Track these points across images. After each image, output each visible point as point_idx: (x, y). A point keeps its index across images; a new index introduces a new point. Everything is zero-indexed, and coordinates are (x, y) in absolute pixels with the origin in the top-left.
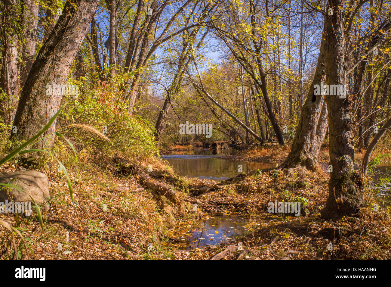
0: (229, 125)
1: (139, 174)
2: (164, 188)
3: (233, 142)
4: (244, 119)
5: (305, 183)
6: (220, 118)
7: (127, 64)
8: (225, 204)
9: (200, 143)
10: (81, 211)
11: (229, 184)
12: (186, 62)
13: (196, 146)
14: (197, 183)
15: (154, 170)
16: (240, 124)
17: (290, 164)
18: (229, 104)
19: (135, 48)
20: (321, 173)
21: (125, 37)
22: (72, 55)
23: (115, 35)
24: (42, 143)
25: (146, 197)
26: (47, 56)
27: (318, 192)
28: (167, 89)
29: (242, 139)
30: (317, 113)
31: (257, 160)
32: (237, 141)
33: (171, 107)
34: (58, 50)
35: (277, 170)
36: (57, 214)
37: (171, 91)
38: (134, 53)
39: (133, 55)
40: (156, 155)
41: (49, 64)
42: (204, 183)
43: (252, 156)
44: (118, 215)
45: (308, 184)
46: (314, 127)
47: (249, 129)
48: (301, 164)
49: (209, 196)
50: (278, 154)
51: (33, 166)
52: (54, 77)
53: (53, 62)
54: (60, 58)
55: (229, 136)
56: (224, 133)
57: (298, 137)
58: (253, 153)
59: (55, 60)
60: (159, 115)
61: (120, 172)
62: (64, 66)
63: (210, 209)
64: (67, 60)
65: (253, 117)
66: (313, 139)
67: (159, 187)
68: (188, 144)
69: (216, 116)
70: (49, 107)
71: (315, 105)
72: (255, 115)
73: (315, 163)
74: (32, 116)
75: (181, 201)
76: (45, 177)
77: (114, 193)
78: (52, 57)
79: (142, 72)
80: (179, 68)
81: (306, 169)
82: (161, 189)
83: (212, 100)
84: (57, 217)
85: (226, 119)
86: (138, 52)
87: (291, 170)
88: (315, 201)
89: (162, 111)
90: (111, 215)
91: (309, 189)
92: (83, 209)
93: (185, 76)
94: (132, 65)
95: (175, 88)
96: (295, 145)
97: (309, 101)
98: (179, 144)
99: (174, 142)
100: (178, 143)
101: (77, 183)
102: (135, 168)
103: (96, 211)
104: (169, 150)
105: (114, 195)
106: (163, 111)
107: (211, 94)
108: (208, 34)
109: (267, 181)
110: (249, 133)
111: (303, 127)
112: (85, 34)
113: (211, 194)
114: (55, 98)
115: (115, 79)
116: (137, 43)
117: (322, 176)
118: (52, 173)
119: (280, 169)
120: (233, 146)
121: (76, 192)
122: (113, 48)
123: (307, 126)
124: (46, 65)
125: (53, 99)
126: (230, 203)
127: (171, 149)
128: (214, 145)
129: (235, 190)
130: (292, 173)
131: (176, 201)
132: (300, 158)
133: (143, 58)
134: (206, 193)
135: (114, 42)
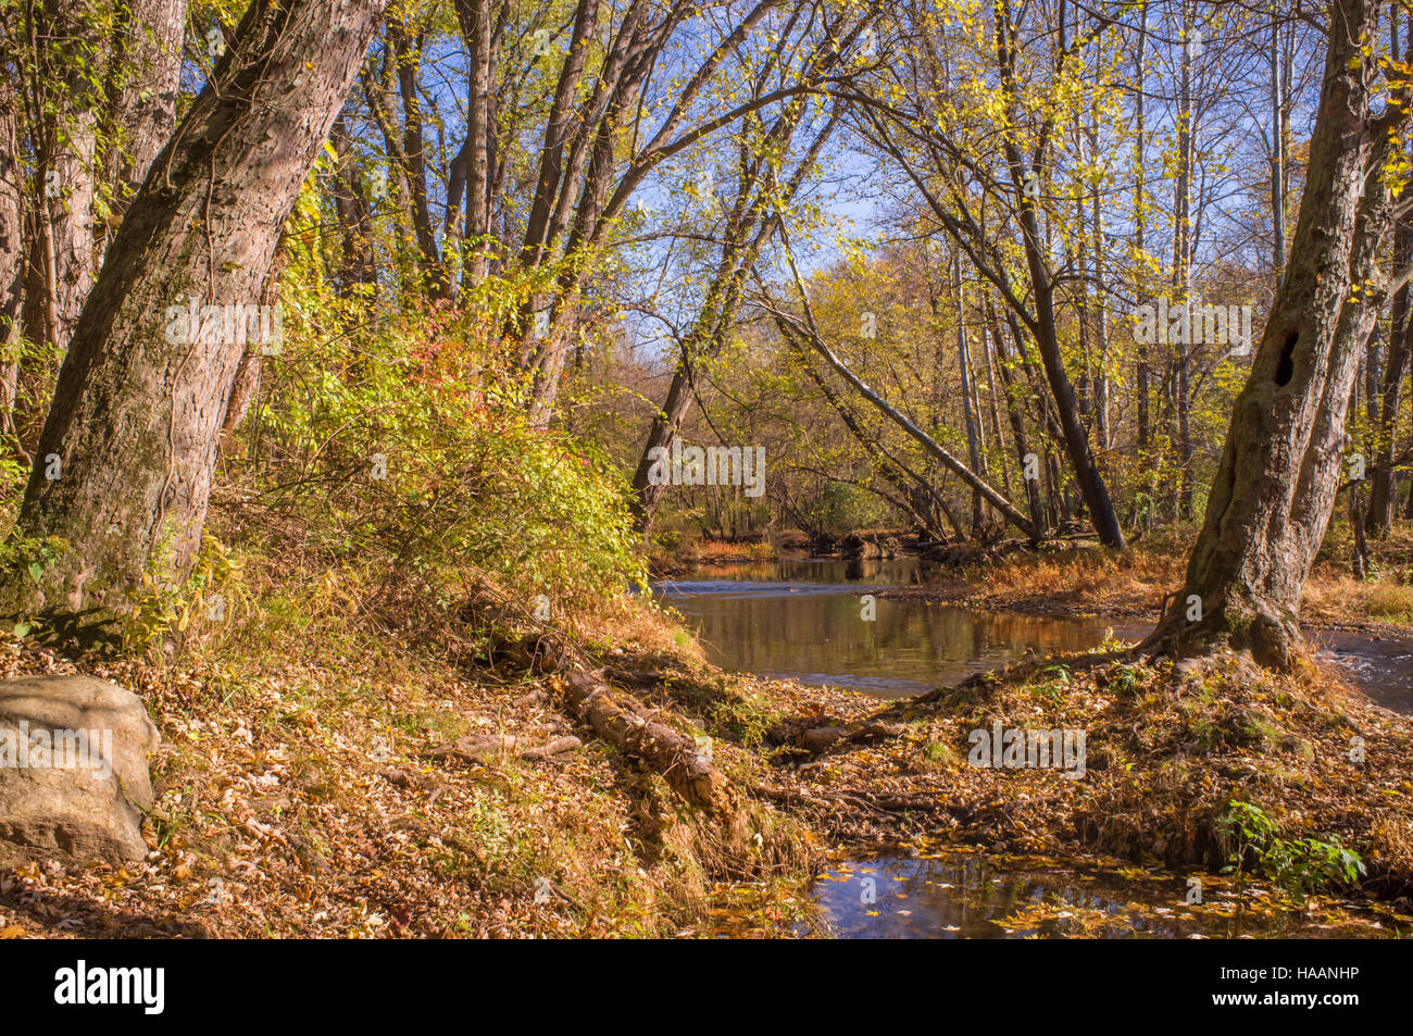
0: (907, 470)
1: (562, 672)
2: (662, 743)
3: (924, 535)
4: (966, 447)
5: (1258, 724)
6: (874, 445)
7: (532, 237)
8: (917, 807)
9: (800, 535)
10: (290, 860)
11: (931, 715)
12: (752, 233)
13: (786, 546)
14: (795, 704)
15: (625, 650)
16: (949, 464)
17: (1183, 641)
18: (908, 393)
19: (562, 180)
20: (1318, 682)
21: (527, 146)
22: (288, 181)
23: (489, 130)
24: (146, 548)
25: (586, 782)
26: (180, 184)
27: (1318, 769)
28: (681, 335)
29: (953, 522)
30: (1299, 430)
31: (1025, 606)
32: (938, 531)
33: (696, 404)
34: (228, 159)
35: (1126, 663)
36: (174, 881)
37: (694, 342)
38: (557, 197)
39: (553, 207)
40: (635, 588)
41: (187, 215)
42: (823, 708)
43: (1001, 590)
44: (459, 878)
45: (1271, 728)
46: (1285, 489)
47: (985, 486)
48: (1230, 639)
49: (847, 766)
50: (1100, 584)
51: (103, 648)
52: (209, 269)
53: (204, 206)
54: (236, 193)
55: (907, 509)
56: (890, 499)
57: (1217, 528)
58: (1003, 579)
59: (216, 201)
60: (649, 430)
61: (485, 664)
62: (249, 223)
63: (854, 828)
64: (266, 200)
65: (998, 442)
66: (1280, 535)
67: (641, 736)
68: (755, 539)
69: (859, 436)
70: (181, 394)
71: (1290, 397)
72: (1006, 435)
73: (1291, 636)
74: (109, 433)
75: (735, 806)
76: (134, 707)
77: (447, 764)
78: (203, 189)
79: (588, 270)
80: (726, 257)
81: (1252, 663)
82: (652, 746)
83: (848, 377)
84: (173, 895)
85: (895, 449)
86: (574, 192)
87: (1192, 668)
88: (1310, 807)
89: (661, 418)
90: (421, 880)
91: (1276, 754)
92: (300, 849)
93: (747, 286)
94: (549, 243)
95: (711, 330)
96: (1201, 563)
97: (1262, 379)
98: (723, 538)
99: (705, 531)
100: (718, 532)
101: (290, 721)
102: (548, 648)
103: (358, 857)
104: (686, 561)
105: (446, 775)
106: (664, 414)
107: (841, 355)
108: (833, 136)
109: (1090, 711)
110: (983, 499)
111: (1237, 487)
112: (341, 96)
113: (856, 759)
114: (211, 356)
115: (484, 292)
116: (570, 160)
117: (1322, 692)
118: (183, 678)
119: (1142, 661)
120: (922, 549)
121: (278, 768)
122: (481, 180)
123: (1257, 483)
124: (176, 218)
125: (203, 364)
126: (936, 804)
127: (692, 557)
128: (854, 545)
129: (954, 743)
130: (1197, 678)
131: (715, 810)
132: (1228, 616)
133: (592, 218)
134: (837, 751)
135: (483, 155)
